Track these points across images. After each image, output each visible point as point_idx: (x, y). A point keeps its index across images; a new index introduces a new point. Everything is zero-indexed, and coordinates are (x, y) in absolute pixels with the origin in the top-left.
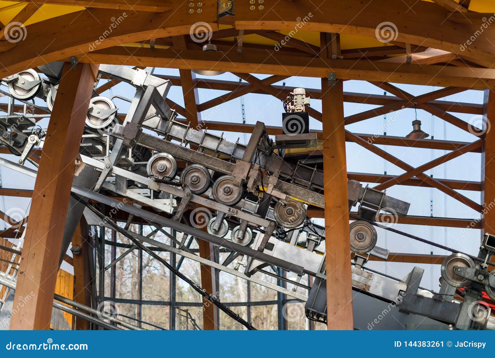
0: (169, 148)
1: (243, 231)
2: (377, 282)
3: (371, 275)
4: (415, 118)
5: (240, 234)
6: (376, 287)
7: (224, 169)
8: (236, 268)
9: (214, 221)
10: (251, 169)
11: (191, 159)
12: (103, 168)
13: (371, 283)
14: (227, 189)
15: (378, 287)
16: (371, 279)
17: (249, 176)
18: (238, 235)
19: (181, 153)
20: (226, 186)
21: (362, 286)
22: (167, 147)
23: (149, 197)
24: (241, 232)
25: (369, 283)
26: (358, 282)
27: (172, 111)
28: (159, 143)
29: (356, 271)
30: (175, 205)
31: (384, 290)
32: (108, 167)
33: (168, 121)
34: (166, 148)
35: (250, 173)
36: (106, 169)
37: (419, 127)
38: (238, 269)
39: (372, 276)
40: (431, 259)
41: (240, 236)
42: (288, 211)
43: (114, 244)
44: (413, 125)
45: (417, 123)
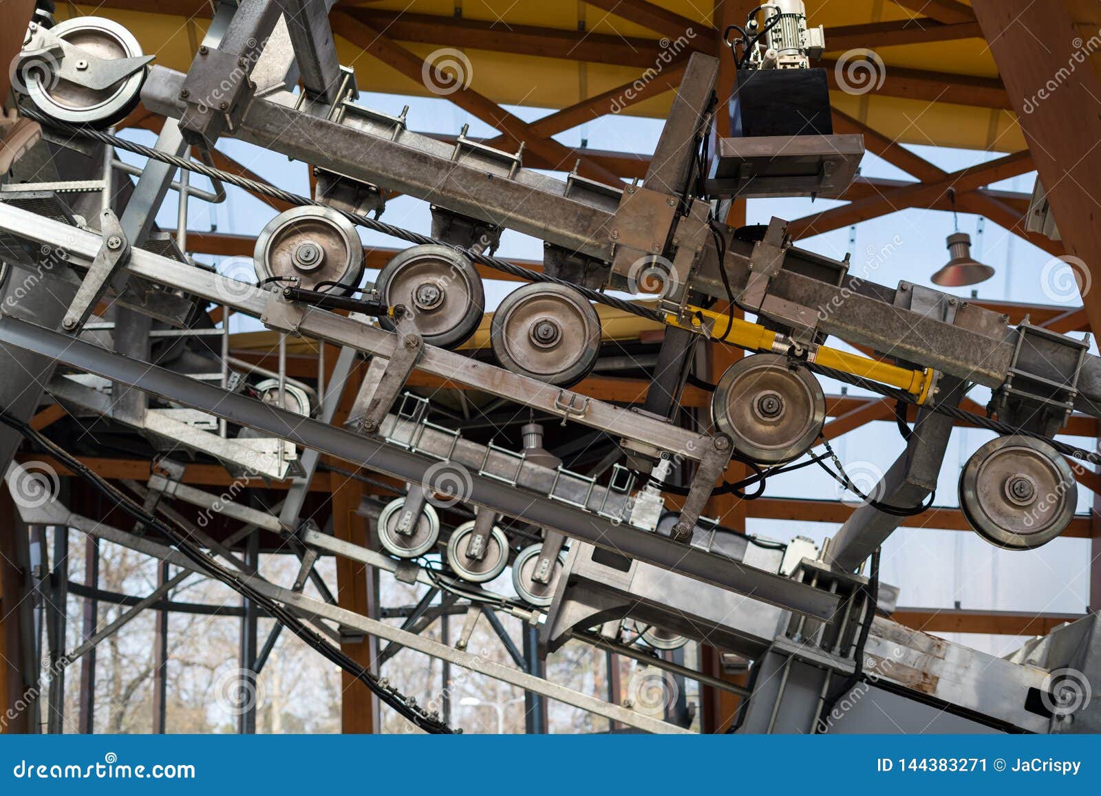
0: (358, 152)
1: (484, 536)
2: (959, 666)
3: (939, 642)
4: (954, 229)
5: (474, 545)
6: (957, 680)
7: (567, 227)
8: (462, 643)
9: (400, 508)
10: (683, 218)
11: (444, 189)
12: (94, 255)
13: (942, 670)
14: (545, 326)
15: (964, 680)
16: (941, 655)
17: (675, 241)
18: (469, 548)
19: (403, 170)
20: (539, 317)
21: (912, 677)
22: (348, 149)
23: (216, 432)
24: (478, 540)
25: (935, 669)
26: (899, 666)
27: (345, 73)
28: (318, 134)
29: (893, 632)
30: (293, 455)
31: (983, 687)
32: (116, 246)
33: (328, 107)
34: (345, 153)
35: (680, 232)
36: (108, 254)
37: (967, 253)
38: (466, 646)
39: (944, 647)
40: (960, 620)
41: (475, 551)
42: (765, 404)
43: (90, 593)
44: (948, 248)
45: (959, 242)
